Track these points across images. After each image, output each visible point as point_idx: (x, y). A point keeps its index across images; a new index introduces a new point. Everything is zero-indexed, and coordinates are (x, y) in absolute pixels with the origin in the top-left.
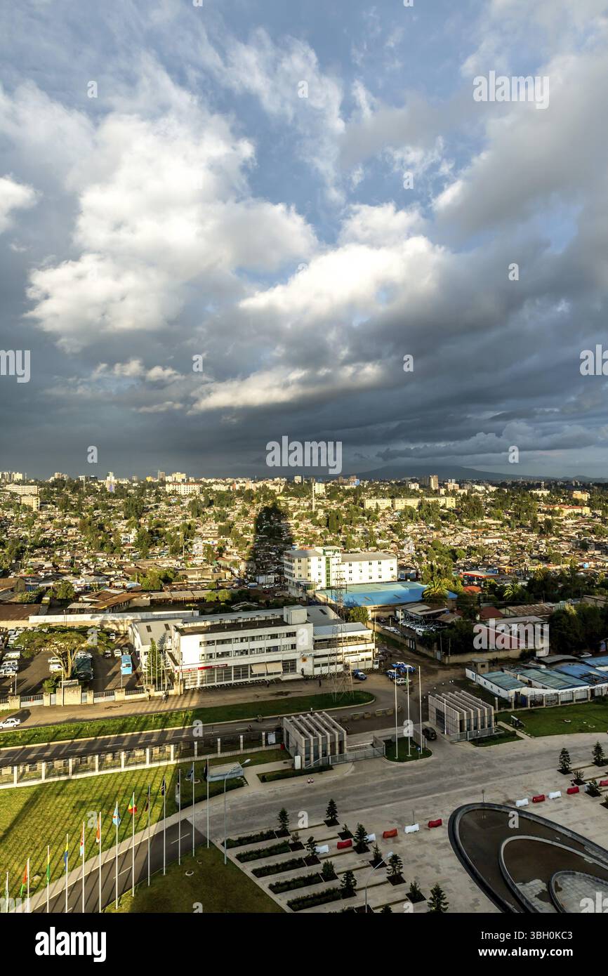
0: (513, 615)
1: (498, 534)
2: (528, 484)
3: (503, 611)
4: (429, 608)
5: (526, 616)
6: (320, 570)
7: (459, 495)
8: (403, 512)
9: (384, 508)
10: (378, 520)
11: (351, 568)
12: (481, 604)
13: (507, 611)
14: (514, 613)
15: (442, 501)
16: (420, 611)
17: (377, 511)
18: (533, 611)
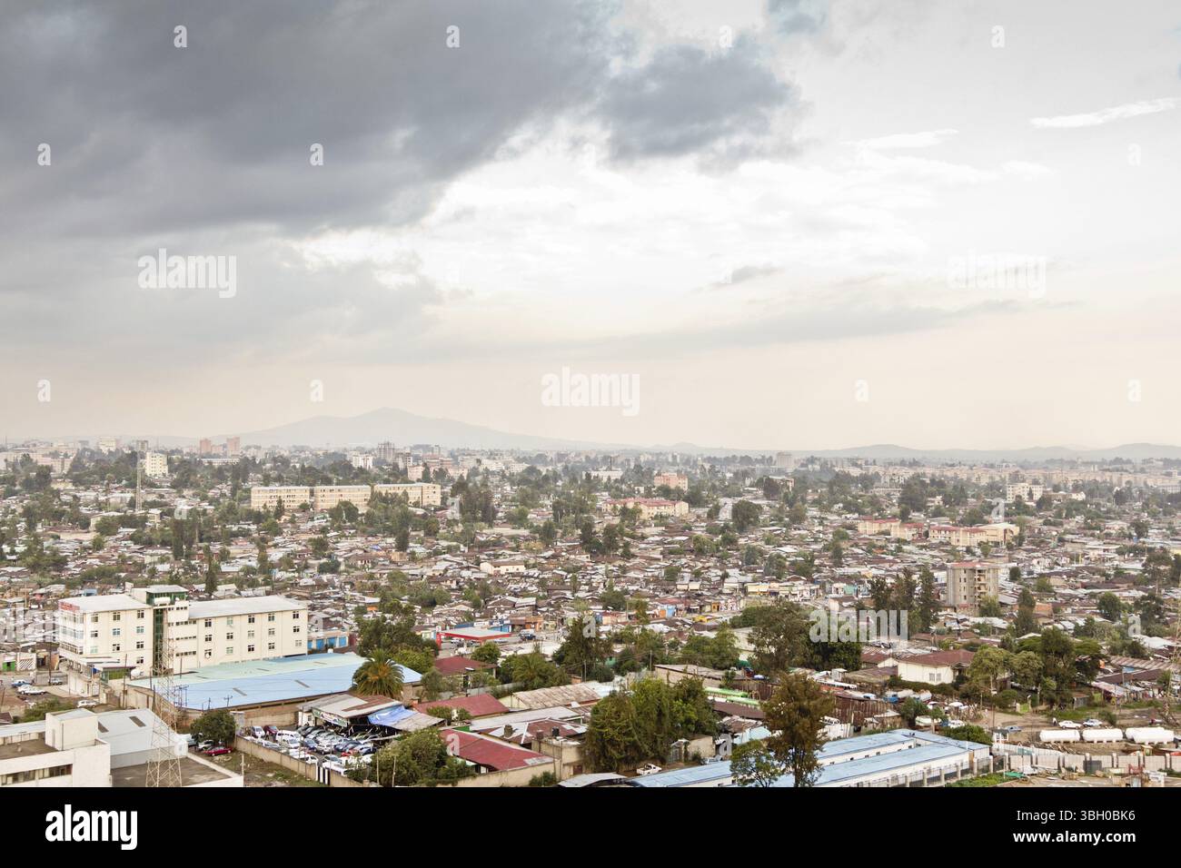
0: (524, 707)
1: (518, 558)
2: (587, 457)
3: (506, 702)
4: (363, 702)
5: (547, 707)
6: (140, 638)
7: (452, 479)
8: (334, 513)
9: (296, 505)
10: (279, 533)
11: (209, 631)
12: (468, 691)
13: (515, 700)
14: (526, 703)
15: (414, 493)
16: (346, 710)
17: (280, 511)
18: (561, 699)
